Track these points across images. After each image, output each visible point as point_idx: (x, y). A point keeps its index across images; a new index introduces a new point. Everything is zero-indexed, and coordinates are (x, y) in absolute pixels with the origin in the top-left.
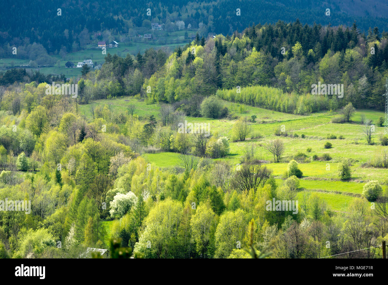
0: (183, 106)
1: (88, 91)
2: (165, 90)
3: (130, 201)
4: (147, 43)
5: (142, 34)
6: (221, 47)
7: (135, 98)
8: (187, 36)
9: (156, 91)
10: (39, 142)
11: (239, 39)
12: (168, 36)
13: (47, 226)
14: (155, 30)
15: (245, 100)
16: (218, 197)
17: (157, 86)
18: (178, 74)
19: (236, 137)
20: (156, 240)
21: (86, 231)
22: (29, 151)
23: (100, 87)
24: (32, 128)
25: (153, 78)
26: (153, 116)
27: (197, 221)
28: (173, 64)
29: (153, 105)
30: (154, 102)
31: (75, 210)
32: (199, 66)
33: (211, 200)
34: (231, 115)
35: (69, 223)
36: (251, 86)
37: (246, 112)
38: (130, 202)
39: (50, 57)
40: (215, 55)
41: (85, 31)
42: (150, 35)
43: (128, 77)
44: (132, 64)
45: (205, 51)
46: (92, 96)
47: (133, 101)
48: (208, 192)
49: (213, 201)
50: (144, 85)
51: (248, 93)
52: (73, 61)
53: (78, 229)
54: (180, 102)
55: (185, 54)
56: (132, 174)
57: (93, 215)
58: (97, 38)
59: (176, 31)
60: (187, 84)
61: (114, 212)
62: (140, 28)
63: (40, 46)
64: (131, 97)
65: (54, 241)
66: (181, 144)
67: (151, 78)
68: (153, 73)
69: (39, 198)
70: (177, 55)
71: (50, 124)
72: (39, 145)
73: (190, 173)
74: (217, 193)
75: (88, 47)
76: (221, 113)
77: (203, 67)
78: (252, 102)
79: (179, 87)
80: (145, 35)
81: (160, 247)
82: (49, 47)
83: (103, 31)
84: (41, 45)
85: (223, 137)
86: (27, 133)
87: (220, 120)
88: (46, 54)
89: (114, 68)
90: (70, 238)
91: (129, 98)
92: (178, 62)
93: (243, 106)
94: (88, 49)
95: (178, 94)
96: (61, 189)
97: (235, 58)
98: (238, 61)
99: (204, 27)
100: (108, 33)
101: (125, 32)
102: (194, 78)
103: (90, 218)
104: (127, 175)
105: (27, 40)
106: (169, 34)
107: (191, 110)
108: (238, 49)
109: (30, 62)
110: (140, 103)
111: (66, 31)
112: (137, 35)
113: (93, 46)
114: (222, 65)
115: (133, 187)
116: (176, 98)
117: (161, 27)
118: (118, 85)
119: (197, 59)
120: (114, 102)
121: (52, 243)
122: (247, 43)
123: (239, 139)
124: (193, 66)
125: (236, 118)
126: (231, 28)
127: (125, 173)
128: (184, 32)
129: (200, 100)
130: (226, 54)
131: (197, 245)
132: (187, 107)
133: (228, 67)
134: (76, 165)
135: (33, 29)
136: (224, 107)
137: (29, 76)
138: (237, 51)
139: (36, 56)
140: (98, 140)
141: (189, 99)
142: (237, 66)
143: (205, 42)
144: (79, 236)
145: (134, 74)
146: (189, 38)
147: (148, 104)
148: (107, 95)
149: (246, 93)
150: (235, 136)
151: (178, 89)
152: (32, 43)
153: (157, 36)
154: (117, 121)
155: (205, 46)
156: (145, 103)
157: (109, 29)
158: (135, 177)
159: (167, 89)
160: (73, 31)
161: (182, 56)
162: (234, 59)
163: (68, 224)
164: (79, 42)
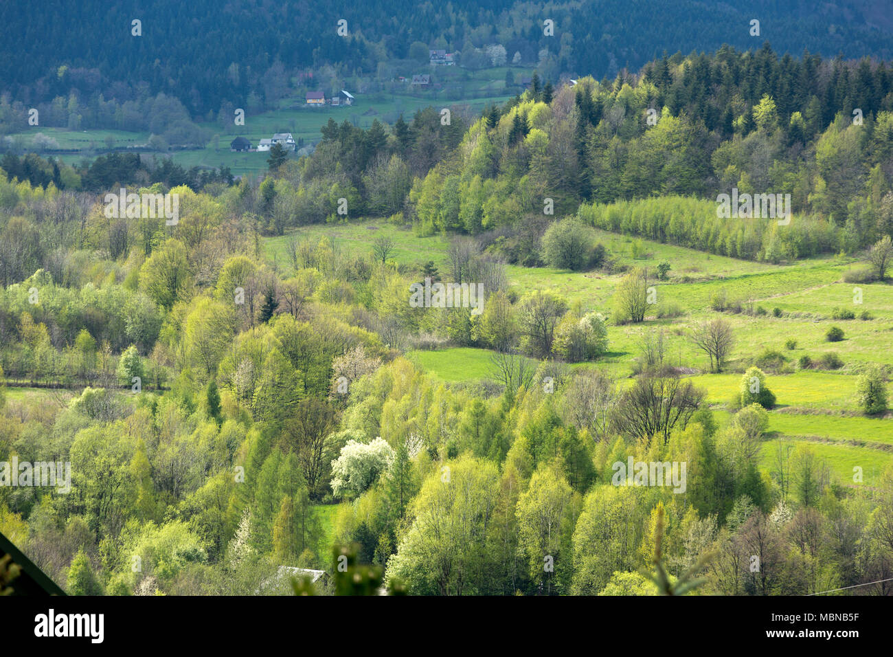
0: (502, 241)
1: (284, 205)
2: (460, 203)
3: (379, 459)
4: (419, 96)
5: (408, 74)
6: (590, 106)
7: (392, 223)
8: (512, 80)
9: (440, 207)
10: (169, 323)
11: (630, 88)
12: (468, 79)
13: (187, 515)
14: (437, 67)
15: (645, 228)
16: (580, 452)
17: (441, 196)
18: (489, 168)
19: (623, 313)
20: (437, 551)
21: (277, 527)
22: (147, 342)
23: (310, 196)
24: (153, 291)
25: (432, 176)
26: (432, 263)
27: (533, 506)
28: (478, 143)
29: (432, 238)
30: (435, 231)
31: (252, 480)
32: (539, 149)
33: (564, 459)
34: (611, 263)
35: (237, 509)
36: (657, 196)
37: (646, 257)
38: (378, 463)
39: (197, 126)
40: (575, 124)
41: (278, 67)
42: (427, 77)
43: (375, 175)
44: (385, 143)
45: (552, 115)
46: (292, 217)
47: (387, 229)
48: (557, 440)
49: (569, 461)
50: (412, 192)
51: (650, 212)
52: (248, 137)
53: (259, 524)
54: (495, 233)
55: (507, 121)
56: (384, 396)
57: (291, 492)
58: (305, 83)
59: (485, 69)
60: (511, 190)
61: (341, 484)
62: (404, 60)
63: (174, 101)
64: (382, 220)
65: (202, 550)
66: (496, 328)
67: (428, 176)
68: (432, 166)
69: (170, 452)
70: (488, 125)
71: (196, 282)
72: (170, 328)
73: (517, 396)
74: (578, 442)
75: (284, 103)
76: (587, 258)
77: (548, 152)
78: (659, 233)
79: (493, 198)
80: (414, 77)
81: (446, 566)
82: (195, 105)
83: (317, 68)
84: (176, 98)
85: (593, 314)
86: (141, 302)
87: (586, 274)
88: (186, 120)
89: (343, 153)
90: (239, 544)
91: (377, 222)
92: (491, 140)
93: (639, 242)
94: (283, 110)
95: (489, 214)
96: (219, 431)
97: (621, 130)
98: (628, 138)
99: (551, 59)
100: (330, 71)
101: (368, 71)
102: (525, 177)
103: (285, 499)
104: (371, 400)
105: (143, 87)
106: (470, 75)
107: (518, 251)
108: (629, 110)
109: (150, 139)
110: (403, 233)
111: (234, 68)
112: (397, 78)
113: (295, 101)
114: (591, 148)
115: (385, 426)
116: (484, 222)
117: (451, 59)
118: (351, 193)
119: (534, 133)
120: (342, 231)
121: (198, 556)
122: (650, 98)
123: (631, 319)
124: (525, 148)
125: (623, 270)
126: (613, 62)
127: (367, 394)
128: (505, 70)
129: (541, 228)
130: (600, 123)
131: (532, 562)
132: (511, 244)
133: (606, 152)
134: (255, 376)
135: (157, 61)
136: (595, 245)
137: (148, 171)
138: (626, 115)
139: (165, 124)
140: (305, 319)
141: (515, 226)
142: (626, 150)
143: (553, 95)
144: (260, 541)
145: (390, 168)
146: (516, 85)
147: (420, 237)
148: (326, 215)
149: (645, 211)
150: (621, 310)
151: (490, 201)
152: (154, 94)
153: (442, 80)
154: (348, 275)
155: (552, 104)
156: (413, 233)
157: (332, 64)
158: (389, 404)
159: (465, 202)
160: (249, 67)
161: (500, 126)
162: (619, 134)
163: (235, 513)
164: (263, 94)
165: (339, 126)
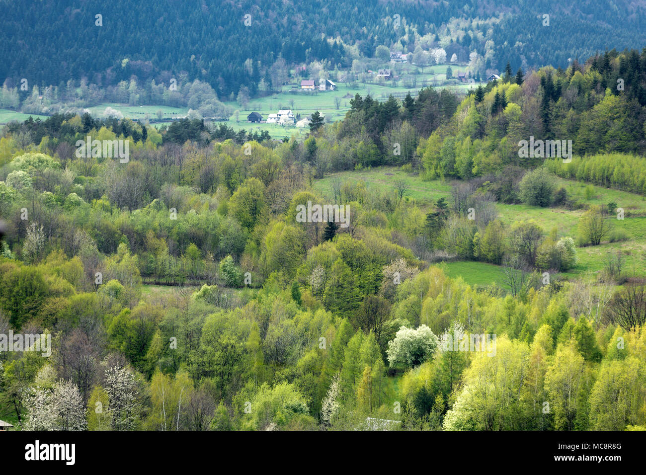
0: (488, 184)
1: (324, 156)
2: (455, 157)
3: (424, 341)
4: (383, 85)
5: (376, 69)
6: (552, 87)
7: (403, 170)
8: (451, 74)
9: (440, 159)
10: (251, 239)
11: (580, 74)
12: (419, 73)
13: (290, 379)
14: (395, 64)
15: (594, 176)
16: (589, 336)
17: (441, 151)
18: (477, 131)
19: (585, 239)
20: (483, 408)
21: (360, 389)
22: (238, 252)
23: (342, 151)
24: (238, 215)
25: (434, 136)
26: (443, 199)
27: (558, 376)
28: (468, 113)
29: (435, 182)
30: (437, 177)
31: (339, 353)
32: (515, 118)
33: (577, 342)
34: (571, 202)
35: (328, 375)
36: (603, 154)
37: (596, 198)
38: (424, 344)
39: (223, 104)
40: (541, 99)
41: (280, 62)
42: (389, 71)
43: (391, 135)
44: (398, 112)
45: (523, 93)
46: (329, 165)
47: (399, 175)
48: (572, 327)
49: (581, 344)
50: (418, 148)
51: (599, 165)
52: (260, 113)
53: (345, 386)
54: (482, 179)
55: (489, 98)
56: (423, 295)
57: (372, 363)
58: (300, 74)
59: (431, 66)
60: (493, 148)
61: (395, 359)
62: (372, 59)
63: (206, 85)
64: (396, 168)
65: (305, 404)
66: (492, 248)
67: (431, 136)
68: (434, 129)
69: (275, 331)
70: (476, 100)
71: (271, 210)
72: (253, 244)
73: (529, 296)
74: (587, 329)
75: (285, 88)
76: (554, 198)
77: (521, 120)
78: (605, 180)
79: (481, 153)
80: (380, 71)
81: (491, 419)
82: (221, 88)
83: (309, 63)
84: (207, 84)
85: (566, 238)
86: (230, 225)
87: (553, 209)
88: (215, 99)
89: (366, 120)
90: (330, 401)
91: (392, 170)
92: (478, 111)
93: (591, 187)
94: (285, 93)
95: (478, 165)
96: (313, 318)
97: (575, 105)
98: (581, 111)
99: (479, 59)
100: (317, 66)
101: (346, 66)
102: (505, 139)
103: (367, 368)
104: (413, 298)
105: (183, 75)
106: (420, 70)
107: (501, 192)
108: (581, 90)
109: (189, 112)
110: (413, 178)
111: (248, 62)
112: (366, 71)
113: (293, 87)
114: (553, 118)
115: (424, 316)
116: (474, 171)
117: (406, 58)
118: (373, 148)
119: (511, 106)
120: (366, 176)
121: (301, 409)
122: (596, 82)
123: (590, 242)
124: (504, 117)
125: (580, 207)
126: (524, 62)
127: (409, 293)
128: (446, 67)
129: (518, 175)
130: (560, 99)
131: (557, 418)
132: (495, 186)
133: (564, 121)
134: (326, 278)
135: (193, 57)
136: (559, 189)
137: (209, 132)
138: (579, 94)
139: (199, 102)
140: (360, 239)
141: (498, 174)
142: (579, 120)
143: (523, 78)
144: (345, 397)
145: (402, 130)
146: (454, 78)
147: (425, 181)
148: (355, 164)
149: (595, 164)
150: (583, 236)
151: (478, 155)
152: (192, 80)
153: (400, 74)
154: (378, 207)
155: (524, 84)
156: (419, 178)
157: (319, 60)
158: (428, 301)
159: (459, 156)
160: (259, 62)
161: (485, 101)
162: (574, 108)
163: (326, 378)
164: (270, 81)
165: (363, 99)
